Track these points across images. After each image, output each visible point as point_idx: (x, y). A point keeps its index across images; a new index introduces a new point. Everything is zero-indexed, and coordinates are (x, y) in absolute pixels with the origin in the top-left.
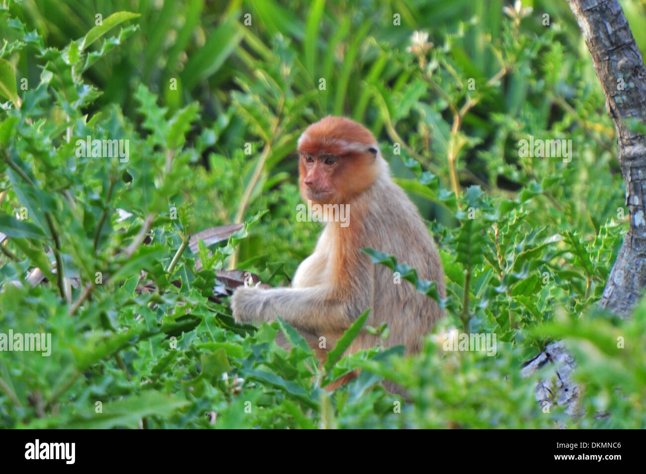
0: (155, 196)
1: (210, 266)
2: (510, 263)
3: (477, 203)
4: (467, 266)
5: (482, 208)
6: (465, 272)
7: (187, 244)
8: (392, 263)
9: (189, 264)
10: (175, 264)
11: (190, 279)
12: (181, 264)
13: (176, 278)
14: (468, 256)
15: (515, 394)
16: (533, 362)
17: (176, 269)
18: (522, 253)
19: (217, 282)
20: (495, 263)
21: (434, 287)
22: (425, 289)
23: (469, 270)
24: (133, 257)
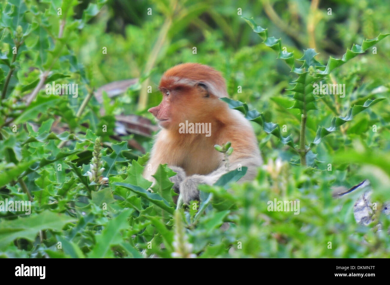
0: (50, 56)
1: (111, 112)
2: (345, 109)
3: (312, 62)
4: (303, 111)
5: (316, 66)
6: (303, 116)
7: (92, 95)
8: (244, 109)
9: (95, 110)
10: (83, 111)
11: (96, 122)
12: (87, 110)
13: (84, 122)
14: (303, 103)
15: (326, 212)
16: (360, 187)
17: (84, 114)
18: (355, 101)
19: (117, 125)
20: (333, 109)
21: (277, 128)
22: (270, 129)
23: (305, 114)
24: (32, 104)
